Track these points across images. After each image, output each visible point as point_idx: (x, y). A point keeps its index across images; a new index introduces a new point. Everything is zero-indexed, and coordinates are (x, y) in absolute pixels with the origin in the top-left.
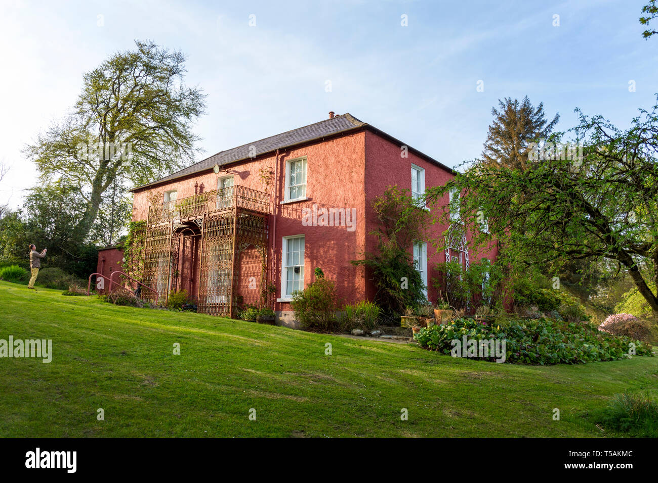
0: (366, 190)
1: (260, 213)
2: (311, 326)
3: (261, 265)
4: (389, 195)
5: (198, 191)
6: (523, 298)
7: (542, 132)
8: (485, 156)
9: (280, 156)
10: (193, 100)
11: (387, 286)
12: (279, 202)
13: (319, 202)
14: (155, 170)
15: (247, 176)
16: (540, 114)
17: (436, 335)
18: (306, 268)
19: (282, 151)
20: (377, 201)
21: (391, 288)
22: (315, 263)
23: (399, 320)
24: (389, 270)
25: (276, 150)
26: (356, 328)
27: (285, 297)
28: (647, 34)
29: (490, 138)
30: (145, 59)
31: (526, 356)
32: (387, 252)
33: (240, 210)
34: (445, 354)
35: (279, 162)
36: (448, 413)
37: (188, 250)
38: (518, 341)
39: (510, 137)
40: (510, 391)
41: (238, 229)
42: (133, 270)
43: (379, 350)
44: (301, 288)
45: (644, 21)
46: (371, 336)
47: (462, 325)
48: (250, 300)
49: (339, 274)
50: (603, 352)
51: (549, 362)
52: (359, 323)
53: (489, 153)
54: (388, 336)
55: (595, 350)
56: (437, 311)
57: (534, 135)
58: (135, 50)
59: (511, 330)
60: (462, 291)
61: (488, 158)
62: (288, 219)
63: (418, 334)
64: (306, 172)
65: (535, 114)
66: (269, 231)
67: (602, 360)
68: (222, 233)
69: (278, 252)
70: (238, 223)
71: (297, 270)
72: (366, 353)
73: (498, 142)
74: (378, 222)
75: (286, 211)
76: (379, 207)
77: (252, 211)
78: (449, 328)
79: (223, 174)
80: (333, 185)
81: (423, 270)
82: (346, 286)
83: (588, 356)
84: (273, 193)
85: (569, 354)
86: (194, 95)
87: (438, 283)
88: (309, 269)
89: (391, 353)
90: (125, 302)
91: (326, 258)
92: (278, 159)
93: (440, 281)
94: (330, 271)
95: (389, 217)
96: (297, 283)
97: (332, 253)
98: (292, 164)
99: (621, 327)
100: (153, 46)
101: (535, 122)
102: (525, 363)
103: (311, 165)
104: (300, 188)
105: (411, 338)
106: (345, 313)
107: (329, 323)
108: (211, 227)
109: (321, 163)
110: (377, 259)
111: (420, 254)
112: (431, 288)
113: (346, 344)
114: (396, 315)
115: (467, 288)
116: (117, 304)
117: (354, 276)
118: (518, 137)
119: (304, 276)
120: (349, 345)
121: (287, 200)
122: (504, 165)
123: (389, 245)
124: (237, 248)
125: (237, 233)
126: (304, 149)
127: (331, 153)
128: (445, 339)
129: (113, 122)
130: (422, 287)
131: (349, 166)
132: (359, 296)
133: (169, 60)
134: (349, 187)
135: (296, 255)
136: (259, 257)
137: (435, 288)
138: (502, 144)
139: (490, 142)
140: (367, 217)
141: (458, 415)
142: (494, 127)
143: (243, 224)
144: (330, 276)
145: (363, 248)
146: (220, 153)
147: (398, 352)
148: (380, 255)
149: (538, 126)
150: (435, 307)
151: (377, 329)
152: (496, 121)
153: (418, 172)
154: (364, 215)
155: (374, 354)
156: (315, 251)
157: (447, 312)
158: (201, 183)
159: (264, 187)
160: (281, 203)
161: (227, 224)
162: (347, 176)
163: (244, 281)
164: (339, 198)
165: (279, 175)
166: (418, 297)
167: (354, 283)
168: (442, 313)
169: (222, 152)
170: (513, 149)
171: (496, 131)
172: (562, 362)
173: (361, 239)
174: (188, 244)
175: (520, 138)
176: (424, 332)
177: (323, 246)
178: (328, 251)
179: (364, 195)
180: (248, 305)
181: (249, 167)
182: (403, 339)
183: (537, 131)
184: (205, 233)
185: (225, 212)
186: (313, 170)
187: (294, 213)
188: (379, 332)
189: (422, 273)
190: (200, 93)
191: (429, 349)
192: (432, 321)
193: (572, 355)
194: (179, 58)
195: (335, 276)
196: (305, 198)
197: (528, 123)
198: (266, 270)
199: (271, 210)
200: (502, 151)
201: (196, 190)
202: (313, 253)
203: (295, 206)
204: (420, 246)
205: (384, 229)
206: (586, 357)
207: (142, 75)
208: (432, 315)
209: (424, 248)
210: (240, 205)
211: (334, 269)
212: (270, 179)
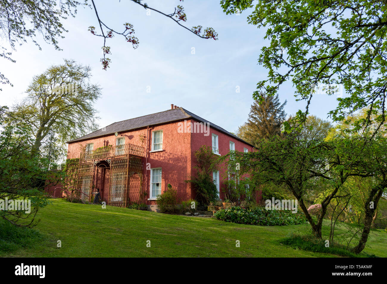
0: (191, 147)
1: (139, 157)
2: (165, 211)
3: (139, 182)
4: (202, 150)
5: (106, 144)
6: (266, 197)
7: (278, 109)
8: (249, 121)
9: (149, 129)
10: (94, 91)
11: (201, 192)
12: (149, 152)
13: (169, 152)
14: (72, 128)
15: (132, 138)
16: (277, 100)
17: (223, 213)
18: (162, 184)
19: (150, 126)
20: (196, 152)
21: (203, 193)
22: (167, 181)
23: (207, 208)
24: (202, 184)
25: (147, 126)
26: (187, 212)
27: (151, 198)
28: (297, 100)
29: (252, 111)
30: (69, 69)
31: (261, 222)
32: (201, 176)
33: (130, 155)
34: (227, 222)
35: (149, 132)
36: (227, 240)
37: (99, 174)
38: (258, 216)
39: (262, 111)
40: (252, 234)
41: (129, 165)
42: (67, 185)
43: (199, 221)
44: (160, 193)
45: (295, 96)
46: (194, 215)
47: (235, 209)
48: (134, 199)
49: (179, 187)
50: (296, 220)
51: (271, 225)
52: (188, 210)
53: (251, 119)
54: (202, 215)
55: (292, 220)
56: (224, 203)
57: (274, 110)
58: (63, 64)
59: (256, 211)
60: (236, 194)
61: (251, 122)
62: (153, 160)
63: (215, 214)
64: (162, 137)
65: (275, 100)
66: (144, 165)
67: (296, 224)
68: (121, 167)
69: (148, 176)
70: (129, 162)
71: (158, 185)
72: (194, 222)
73: (256, 114)
74: (197, 162)
75: (152, 156)
76: (198, 155)
77: (136, 156)
78: (229, 210)
79: (119, 136)
80: (176, 144)
81: (217, 184)
82: (182, 192)
83: (289, 222)
84: (146, 147)
85: (280, 221)
86: (95, 88)
87: (224, 190)
88: (164, 184)
89: (204, 222)
90: (77, 201)
91: (172, 179)
92: (148, 130)
93: (226, 188)
94: (174, 185)
95: (202, 160)
96: (157, 191)
97: (175, 176)
98: (155, 133)
99: (314, 211)
100: (74, 62)
101: (275, 104)
102: (261, 225)
103: (165, 134)
104: (159, 145)
105: (212, 216)
106: (182, 205)
107: (175, 210)
108: (115, 163)
109: (170, 133)
110: (196, 179)
111: (216, 176)
112: (221, 193)
113: (184, 219)
114: (205, 206)
115: (238, 192)
116: (73, 202)
117: (186, 187)
118: (266, 111)
119: (161, 187)
120: (186, 219)
121: (153, 150)
122: (259, 126)
123: (202, 173)
124: (129, 174)
125: (129, 167)
126: (161, 126)
127: (175, 129)
128: (227, 215)
129: (49, 102)
130: (217, 192)
131: (183, 136)
132: (188, 197)
133: (82, 70)
134: (183, 145)
135: (157, 178)
136: (138, 178)
137: (223, 193)
138: (258, 115)
139: (252, 113)
140: (192, 160)
141: (231, 240)
142: (254, 105)
143: (132, 162)
144: (175, 188)
145: (190, 174)
146: (114, 123)
147: (207, 221)
148: (198, 178)
149: (276, 105)
150: (223, 202)
151: (197, 212)
152: (255, 103)
153: (215, 137)
154: (190, 159)
155: (197, 222)
156: (167, 176)
157: (228, 203)
158: (107, 140)
159: (141, 144)
160: (150, 152)
161: (124, 162)
162: (183, 141)
163: (130, 190)
164: (178, 150)
165: (149, 138)
166: (216, 197)
167: (186, 191)
168: (226, 204)
169: (115, 123)
170: (264, 118)
171: (254, 108)
172: (277, 225)
173: (189, 170)
174: (100, 171)
175: (267, 112)
176: (218, 212)
177: (171, 173)
178: (173, 175)
179: (190, 149)
180: (133, 202)
181: (133, 133)
182: (209, 217)
183: (276, 108)
184: (112, 167)
185: (123, 156)
186: (166, 136)
187: (157, 157)
188: (198, 213)
189: (217, 186)
190: (98, 87)
191: (220, 220)
192: (222, 208)
193: (282, 222)
194: (88, 69)
195: (177, 188)
196: (162, 150)
197: (271, 104)
198: (142, 185)
199: (145, 155)
200: (258, 118)
201: (105, 144)
202: (166, 176)
203: (157, 153)
204: (216, 172)
205: (199, 165)
206: (288, 223)
207: (66, 77)
208: (222, 205)
209: (218, 173)
210: (131, 153)
211: (176, 184)
212: (144, 140)
